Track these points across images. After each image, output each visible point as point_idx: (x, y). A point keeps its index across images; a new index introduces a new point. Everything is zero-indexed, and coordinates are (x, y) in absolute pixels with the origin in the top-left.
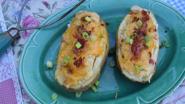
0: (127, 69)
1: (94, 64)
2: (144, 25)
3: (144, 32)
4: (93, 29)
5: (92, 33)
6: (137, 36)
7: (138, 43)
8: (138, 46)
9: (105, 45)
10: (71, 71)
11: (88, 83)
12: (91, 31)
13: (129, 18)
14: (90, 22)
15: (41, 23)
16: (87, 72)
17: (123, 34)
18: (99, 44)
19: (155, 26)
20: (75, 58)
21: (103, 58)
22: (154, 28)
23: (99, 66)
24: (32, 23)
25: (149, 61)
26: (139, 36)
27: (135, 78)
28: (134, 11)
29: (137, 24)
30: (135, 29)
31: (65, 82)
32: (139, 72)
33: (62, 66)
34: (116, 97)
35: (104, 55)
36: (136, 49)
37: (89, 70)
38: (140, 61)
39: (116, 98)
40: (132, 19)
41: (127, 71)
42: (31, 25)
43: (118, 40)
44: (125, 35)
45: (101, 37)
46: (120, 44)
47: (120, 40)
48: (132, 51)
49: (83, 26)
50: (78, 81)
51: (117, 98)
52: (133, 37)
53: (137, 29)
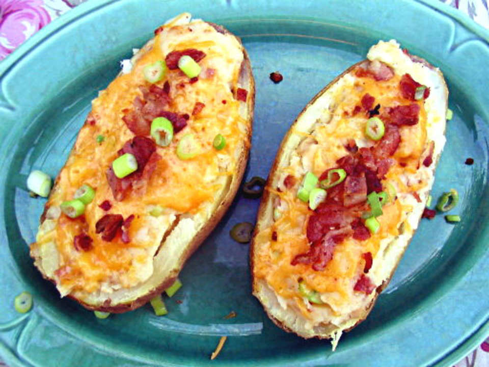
0: (271, 285)
1: (168, 238)
2: (387, 142)
3: (377, 172)
4: (199, 106)
5: (190, 122)
6: (345, 179)
7: (339, 211)
8: (333, 222)
9: (223, 181)
10: (84, 243)
11: (130, 297)
12: (186, 117)
13: (348, 91)
14: (194, 80)
15: (52, 19)
16: (135, 263)
17: (301, 155)
18: (203, 173)
19: (434, 144)
20: (106, 206)
21: (201, 227)
22: (426, 154)
23: (180, 252)
24: (25, 11)
25: (356, 281)
26: (351, 182)
27: (292, 320)
28: (376, 68)
29: (364, 129)
30: (351, 147)
31: (58, 272)
32: (309, 310)
33: (63, 214)
34: (214, 355)
35: (209, 217)
36: (325, 231)
37: (142, 260)
38: (323, 275)
39: (212, 358)
40: (355, 99)
41: (270, 290)
42: (19, 18)
43: (277, 173)
44: (306, 161)
45: (219, 148)
46: (279, 190)
47: (283, 176)
48: (310, 231)
49: (167, 86)
50: (100, 281)
51: (216, 358)
52: (328, 183)
53: (356, 148)
